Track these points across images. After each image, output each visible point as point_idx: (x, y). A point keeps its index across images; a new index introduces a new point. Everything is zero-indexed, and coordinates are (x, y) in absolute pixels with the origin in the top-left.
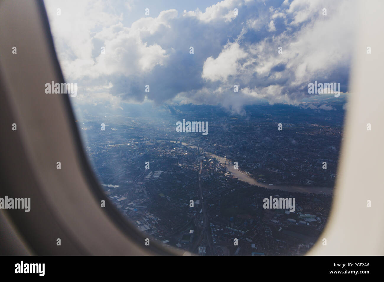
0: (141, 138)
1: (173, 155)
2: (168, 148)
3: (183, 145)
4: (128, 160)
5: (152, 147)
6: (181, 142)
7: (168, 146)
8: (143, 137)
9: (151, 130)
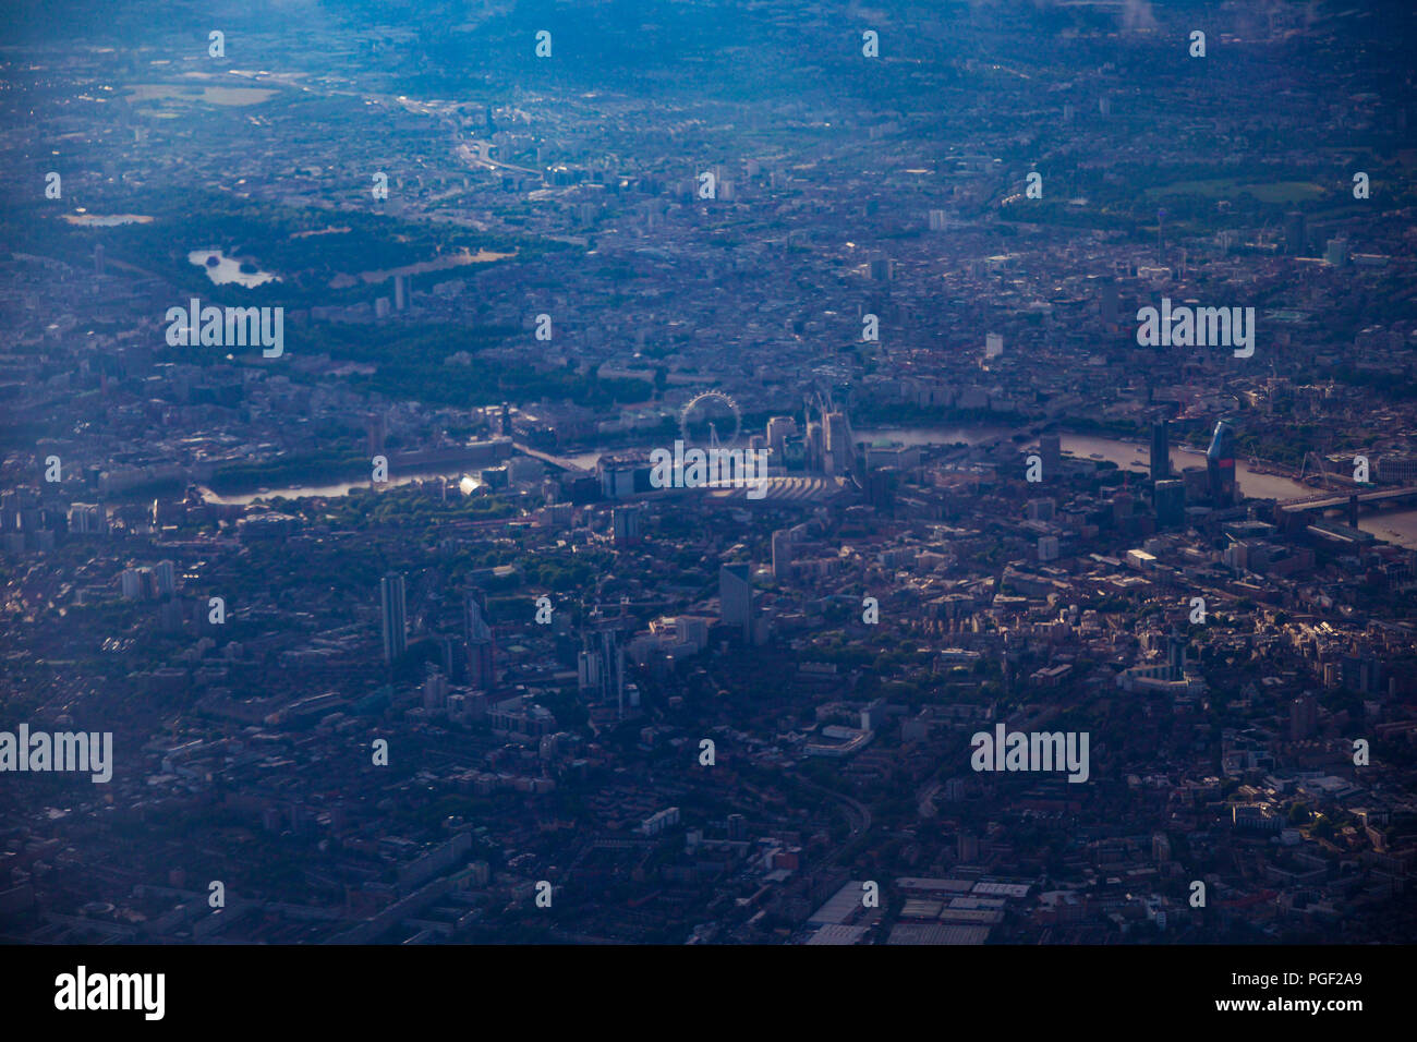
0: (634, 393)
1: (1136, 644)
2: (1048, 545)
3: (1265, 509)
4: (502, 709)
5: (815, 533)
6: (1231, 450)
7: (1044, 515)
8: (647, 375)
9: (754, 287)
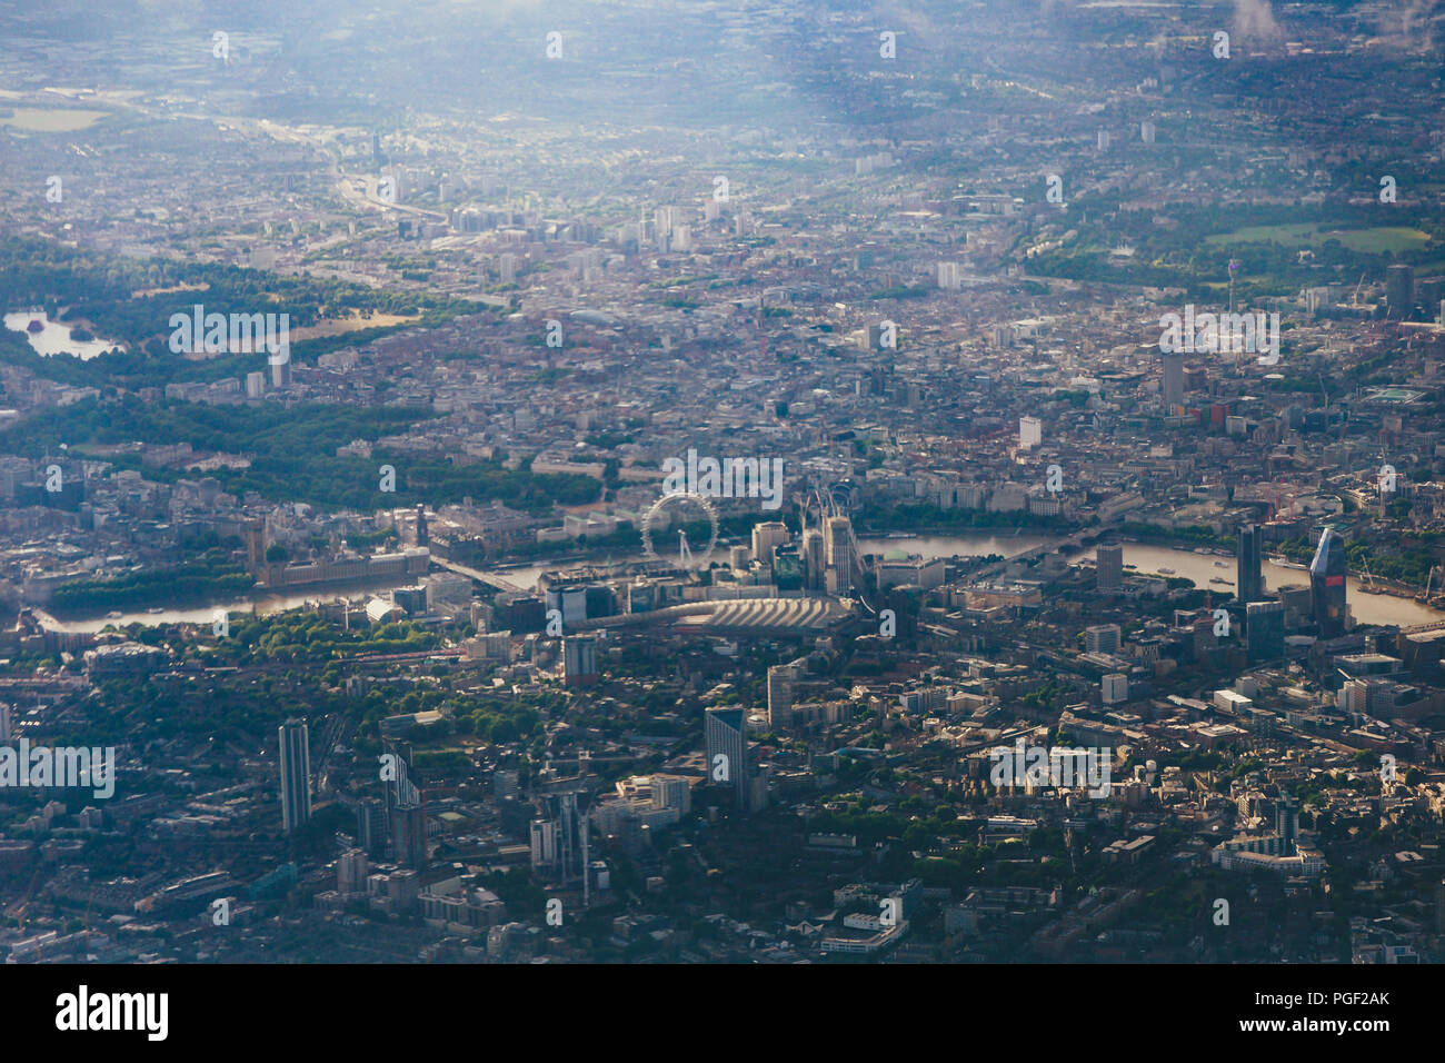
0: (582, 492)
1: (1232, 809)
2: (1113, 686)
4: (437, 893)
5: (819, 669)
6: (1341, 562)
7: (1107, 647)
8: (595, 470)
9: (722, 360)
